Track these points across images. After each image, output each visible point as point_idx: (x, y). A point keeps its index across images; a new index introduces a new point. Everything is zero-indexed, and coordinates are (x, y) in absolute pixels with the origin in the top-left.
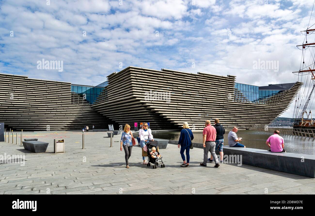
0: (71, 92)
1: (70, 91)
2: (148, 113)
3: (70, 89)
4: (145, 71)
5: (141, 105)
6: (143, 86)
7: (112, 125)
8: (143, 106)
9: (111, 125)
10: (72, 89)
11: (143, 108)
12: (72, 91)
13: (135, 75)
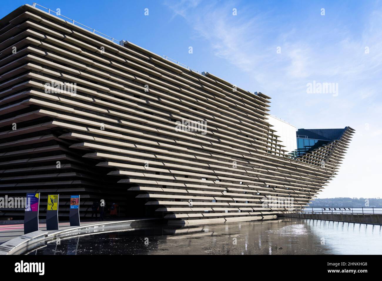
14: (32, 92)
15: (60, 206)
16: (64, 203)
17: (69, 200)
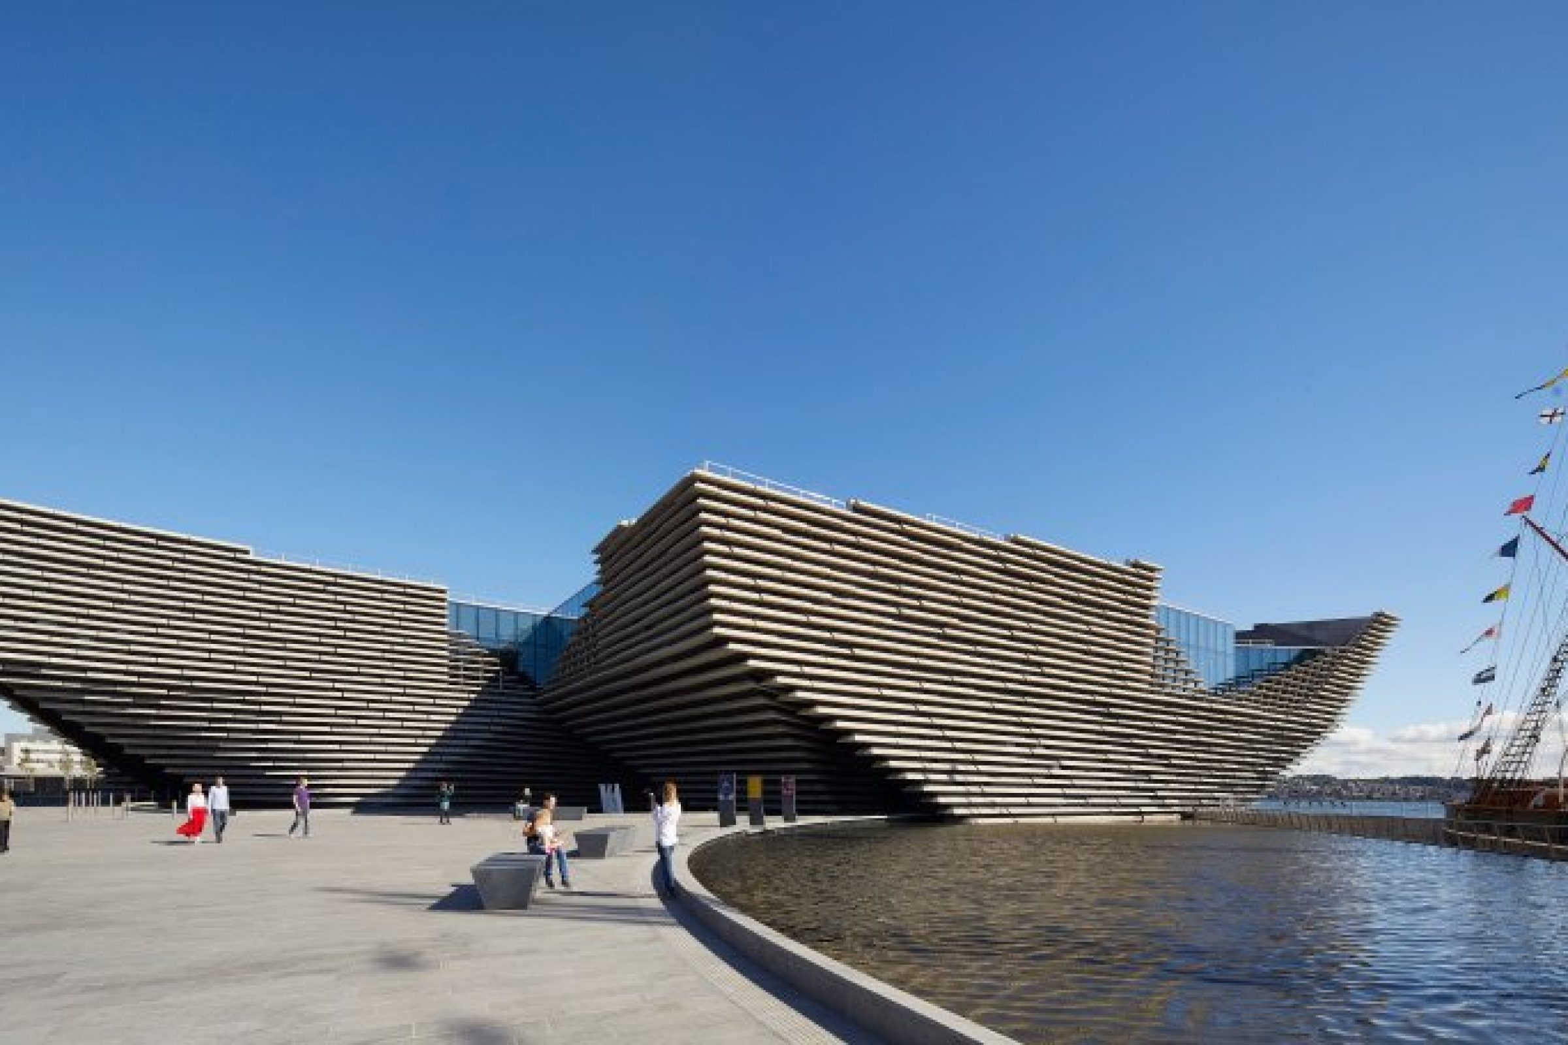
0: (445, 629)
1: (443, 624)
2: (781, 729)
3: (443, 616)
4: (772, 504)
5: (750, 685)
6: (761, 583)
7: (617, 786)
8: (762, 693)
9: (610, 787)
10: (454, 620)
11: (760, 701)
12: (454, 625)
13: (722, 520)
14: (717, 616)
15: (764, 792)
16: (771, 788)
17: (778, 782)
